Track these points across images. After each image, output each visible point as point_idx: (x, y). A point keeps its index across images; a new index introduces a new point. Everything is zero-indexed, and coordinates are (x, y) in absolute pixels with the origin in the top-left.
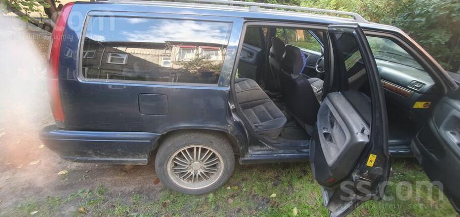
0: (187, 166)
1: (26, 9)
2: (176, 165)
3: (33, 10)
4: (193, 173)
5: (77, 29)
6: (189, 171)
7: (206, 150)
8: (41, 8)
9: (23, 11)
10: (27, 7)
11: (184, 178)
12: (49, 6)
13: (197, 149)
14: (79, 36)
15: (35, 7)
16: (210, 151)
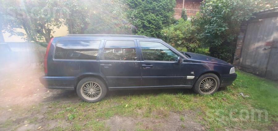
0: (88, 90)
1: (38, 39)
2: (85, 90)
3: (41, 40)
4: (90, 93)
5: (54, 44)
6: (89, 93)
7: (95, 84)
8: (44, 39)
9: (37, 40)
10: (39, 38)
11: (88, 96)
12: (47, 38)
13: (91, 83)
14: (54, 46)
15: (42, 39)
16: (96, 84)
